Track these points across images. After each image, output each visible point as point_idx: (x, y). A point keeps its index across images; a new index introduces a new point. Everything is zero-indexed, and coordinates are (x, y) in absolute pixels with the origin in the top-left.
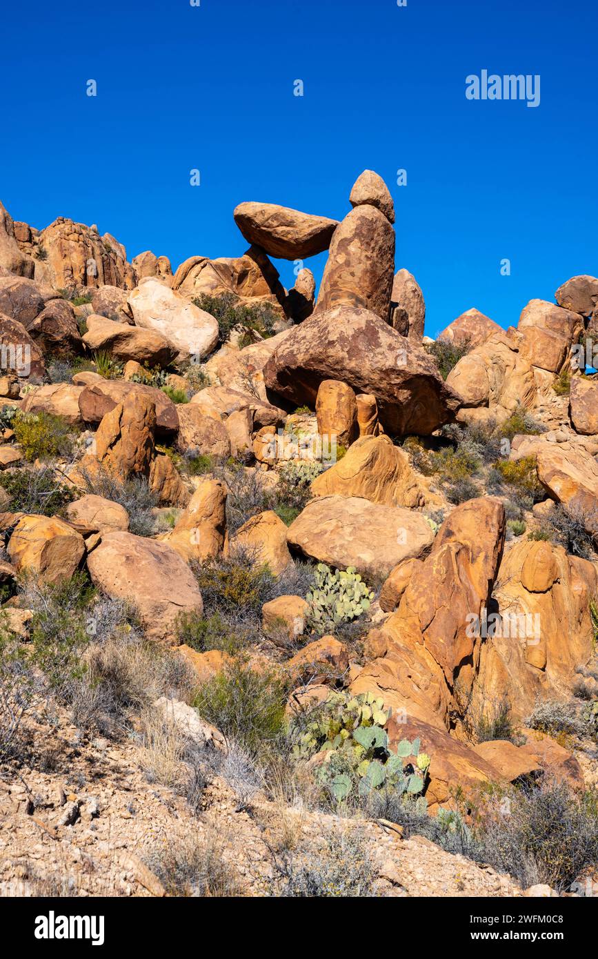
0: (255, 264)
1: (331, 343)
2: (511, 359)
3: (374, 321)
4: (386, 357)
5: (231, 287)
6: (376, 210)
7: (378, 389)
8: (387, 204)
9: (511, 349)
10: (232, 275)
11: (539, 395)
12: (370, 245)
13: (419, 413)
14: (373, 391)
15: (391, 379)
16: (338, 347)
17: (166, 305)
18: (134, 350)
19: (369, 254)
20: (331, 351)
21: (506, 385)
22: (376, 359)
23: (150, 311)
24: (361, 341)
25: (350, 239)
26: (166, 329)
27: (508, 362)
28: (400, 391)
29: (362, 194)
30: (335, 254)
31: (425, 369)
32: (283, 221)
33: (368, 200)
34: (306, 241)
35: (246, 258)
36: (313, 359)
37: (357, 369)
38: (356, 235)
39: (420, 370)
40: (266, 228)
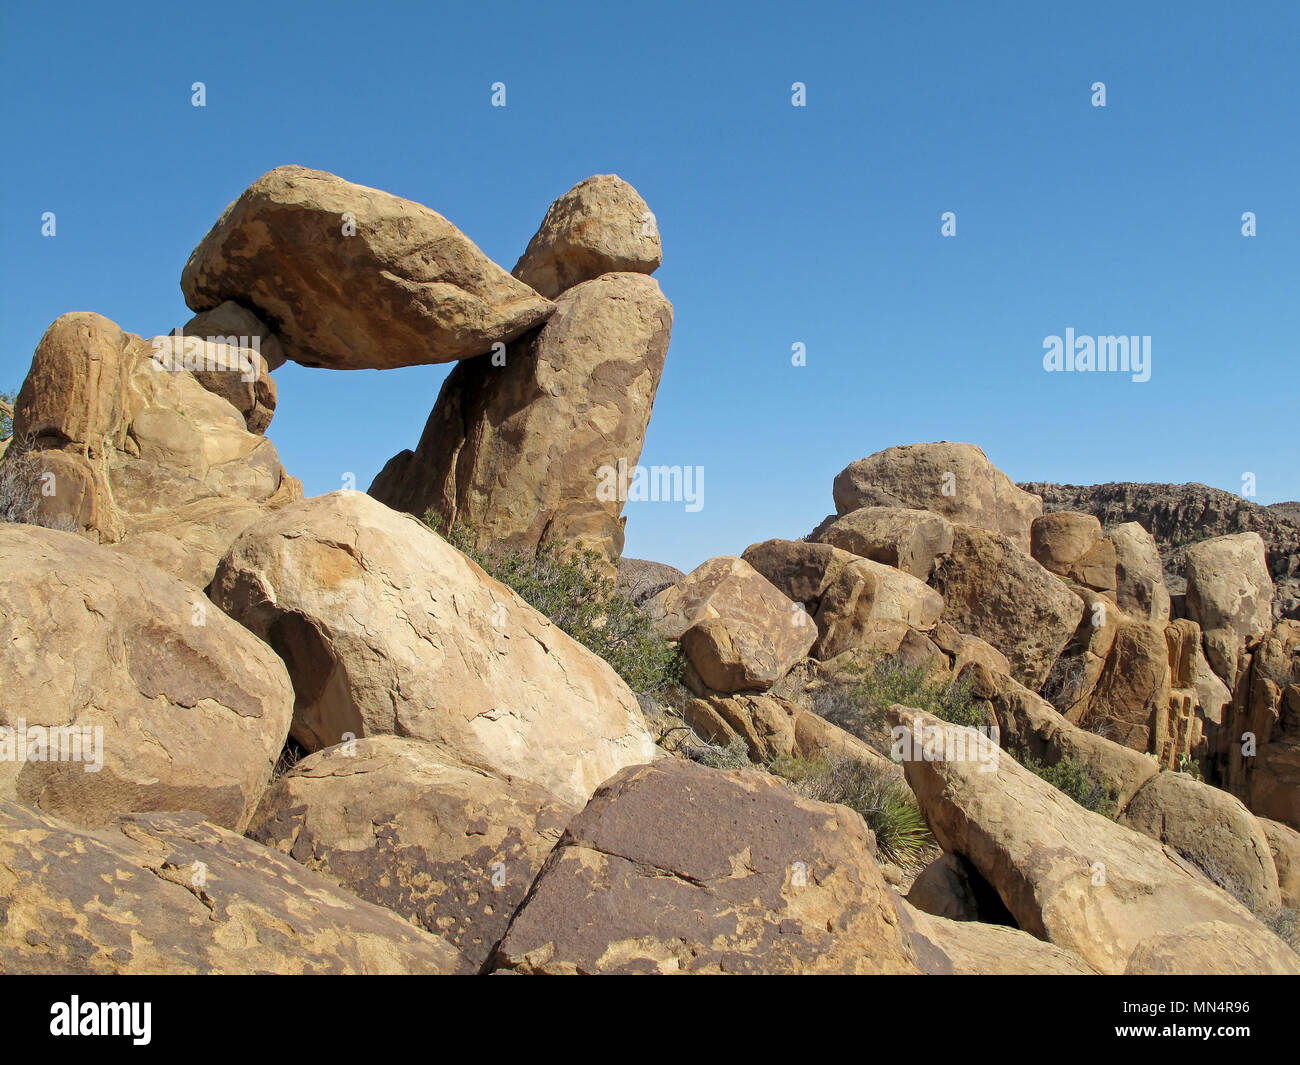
40: (399, 275)
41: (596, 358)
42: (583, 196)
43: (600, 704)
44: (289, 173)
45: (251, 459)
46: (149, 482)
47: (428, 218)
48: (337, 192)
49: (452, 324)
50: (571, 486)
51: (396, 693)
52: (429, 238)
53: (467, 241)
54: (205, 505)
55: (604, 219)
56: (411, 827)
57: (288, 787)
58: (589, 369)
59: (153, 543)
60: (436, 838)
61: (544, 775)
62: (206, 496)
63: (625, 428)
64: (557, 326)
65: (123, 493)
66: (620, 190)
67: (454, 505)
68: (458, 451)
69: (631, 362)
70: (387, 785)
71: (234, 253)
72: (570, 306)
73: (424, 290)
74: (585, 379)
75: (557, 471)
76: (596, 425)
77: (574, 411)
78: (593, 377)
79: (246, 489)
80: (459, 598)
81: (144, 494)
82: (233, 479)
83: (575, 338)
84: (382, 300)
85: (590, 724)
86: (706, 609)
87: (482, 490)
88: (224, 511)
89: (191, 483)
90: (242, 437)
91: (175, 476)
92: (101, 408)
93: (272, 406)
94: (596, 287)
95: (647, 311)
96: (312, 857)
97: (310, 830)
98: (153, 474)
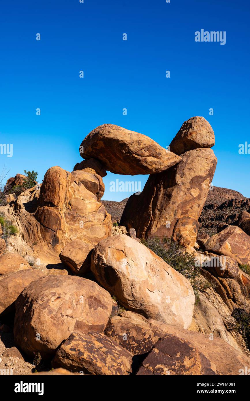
32: (153, 153)
40: (138, 155)
41: (193, 175)
42: (192, 123)
43: (181, 288)
44: (109, 128)
45: (98, 211)
46: (74, 218)
47: (146, 140)
48: (122, 134)
49: (152, 167)
50: (184, 211)
51: (132, 286)
52: (146, 145)
53: (157, 144)
54: (88, 224)
55: (198, 132)
56: (132, 332)
57: (111, 321)
58: (191, 178)
59: (78, 243)
60: (137, 335)
61: (166, 306)
62: (88, 222)
63: (201, 195)
64: (182, 164)
65: (68, 220)
66: (203, 122)
67: (151, 213)
68: (153, 197)
69: (203, 176)
70: (129, 323)
71: (94, 147)
72: (186, 158)
73: (145, 159)
74: (190, 181)
75: (180, 207)
76: (192, 194)
77: (186, 190)
78: (192, 180)
79: (97, 219)
80: (148, 263)
81: (73, 221)
82: (94, 217)
83: (187, 169)
84: (133, 161)
85: (178, 294)
86: (226, 243)
87: (159, 211)
88: (92, 226)
89: (84, 218)
90: (96, 204)
91: (80, 216)
92: (63, 198)
93: (104, 191)
94: (194, 152)
95: (209, 161)
96: (115, 336)
97: (115, 330)
98: (75, 215)
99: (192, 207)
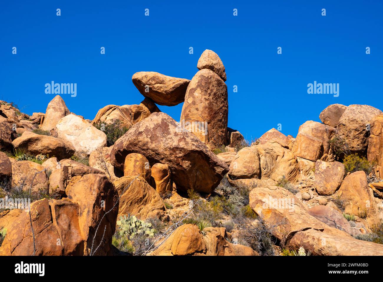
0: (146, 108)
1: (140, 133)
2: (281, 151)
3: (166, 119)
4: (173, 140)
5: (130, 121)
6: (211, 72)
7: (170, 161)
8: (220, 69)
9: (282, 146)
10: (130, 114)
11: (301, 174)
12: (207, 92)
13: (200, 177)
14: (167, 162)
15: (176, 154)
16: (144, 135)
17: (77, 127)
18: (41, 148)
19: (207, 97)
20: (141, 138)
21: (277, 167)
22: (167, 142)
23: (66, 131)
24: (158, 131)
25: (195, 89)
26: (75, 140)
27: (278, 154)
28: (183, 161)
29: (203, 63)
30: (187, 98)
31: (196, 147)
32: (158, 81)
33: (206, 66)
34: (172, 92)
35: (141, 105)
36: (131, 144)
37: (156, 148)
38: (198, 86)
39: (194, 148)
49: (161, 91)
53: (159, 75)
73: (154, 86)
78: (189, 93)
99: (190, 111)
